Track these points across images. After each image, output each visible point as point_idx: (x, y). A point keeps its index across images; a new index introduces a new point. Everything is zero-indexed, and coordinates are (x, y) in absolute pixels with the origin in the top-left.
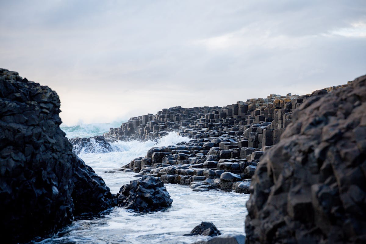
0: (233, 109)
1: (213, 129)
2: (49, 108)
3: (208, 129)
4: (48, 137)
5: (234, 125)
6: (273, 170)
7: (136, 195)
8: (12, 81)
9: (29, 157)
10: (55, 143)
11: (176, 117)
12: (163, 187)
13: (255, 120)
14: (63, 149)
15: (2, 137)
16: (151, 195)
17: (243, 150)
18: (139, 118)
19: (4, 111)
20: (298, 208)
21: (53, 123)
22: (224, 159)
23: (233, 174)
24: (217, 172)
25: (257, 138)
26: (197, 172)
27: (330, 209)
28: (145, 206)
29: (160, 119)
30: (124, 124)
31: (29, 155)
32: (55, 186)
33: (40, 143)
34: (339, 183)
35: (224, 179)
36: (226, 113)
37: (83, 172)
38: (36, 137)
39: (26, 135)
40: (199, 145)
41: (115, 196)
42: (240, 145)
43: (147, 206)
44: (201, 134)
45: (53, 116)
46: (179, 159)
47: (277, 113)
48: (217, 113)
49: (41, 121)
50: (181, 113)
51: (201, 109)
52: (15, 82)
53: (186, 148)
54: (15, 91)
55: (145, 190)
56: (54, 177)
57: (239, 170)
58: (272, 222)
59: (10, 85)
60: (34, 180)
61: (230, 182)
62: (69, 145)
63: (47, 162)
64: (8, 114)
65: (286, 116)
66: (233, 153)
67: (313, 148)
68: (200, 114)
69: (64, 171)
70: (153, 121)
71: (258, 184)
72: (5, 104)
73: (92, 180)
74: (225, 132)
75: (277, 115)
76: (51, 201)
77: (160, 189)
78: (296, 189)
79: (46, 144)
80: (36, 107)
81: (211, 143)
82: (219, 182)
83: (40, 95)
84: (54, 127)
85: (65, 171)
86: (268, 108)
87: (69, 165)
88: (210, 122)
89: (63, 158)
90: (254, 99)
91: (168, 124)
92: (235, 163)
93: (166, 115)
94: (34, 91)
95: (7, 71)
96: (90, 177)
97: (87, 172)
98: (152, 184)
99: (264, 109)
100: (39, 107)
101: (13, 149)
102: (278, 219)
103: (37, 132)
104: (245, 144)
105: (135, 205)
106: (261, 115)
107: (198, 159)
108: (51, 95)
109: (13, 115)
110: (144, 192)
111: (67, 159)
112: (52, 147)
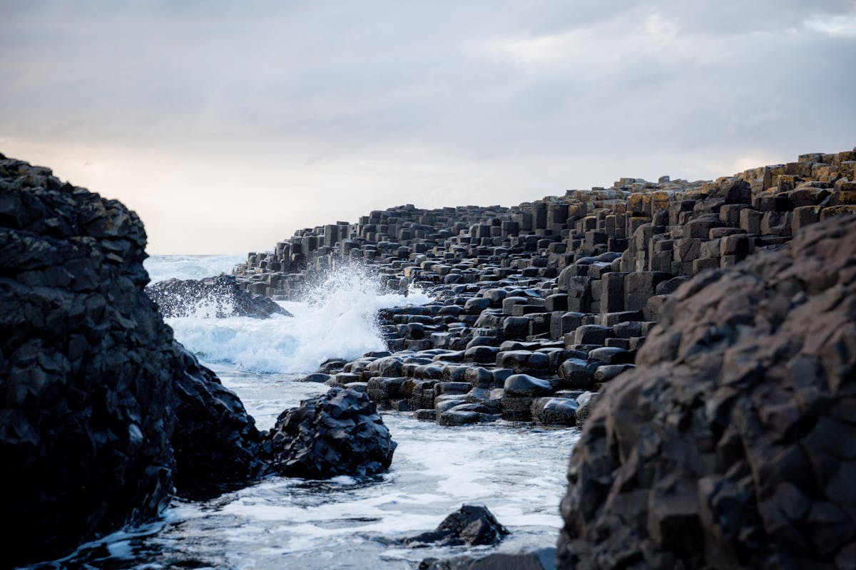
0: (535, 214)
1: (487, 262)
2: (123, 251)
3: (476, 260)
4: (119, 316)
5: (535, 253)
6: (619, 438)
7: (313, 433)
8: (37, 190)
9: (77, 363)
10: (136, 327)
11: (402, 230)
12: (374, 415)
13: (585, 241)
14: (154, 341)
15: (19, 320)
16: (347, 434)
17: (557, 317)
18: (315, 232)
19: (22, 260)
20: (669, 525)
21: (131, 284)
22: (514, 342)
23: (533, 378)
24: (497, 373)
25: (589, 289)
26: (451, 371)
27: (737, 533)
28: (335, 460)
29: (365, 236)
30: (283, 245)
31: (79, 357)
32: (135, 423)
33: (102, 330)
34: (755, 476)
35: (512, 389)
36: (517, 223)
37: (194, 382)
38: (92, 318)
39: (70, 315)
40: (456, 304)
41: (267, 435)
42: (550, 306)
43: (338, 460)
44: (459, 272)
45: (129, 267)
46: (409, 335)
47: (635, 234)
48: (497, 222)
49: (105, 279)
50: (413, 221)
51: (461, 213)
52: (45, 193)
53: (427, 309)
54: (45, 213)
55: (334, 422)
56: (134, 404)
57: (547, 370)
58: (615, 552)
59: (34, 200)
60: (88, 412)
61: (526, 398)
62: (165, 330)
63: (117, 372)
64: (30, 267)
65: (654, 243)
66: (535, 324)
67: (703, 399)
68: (458, 225)
69: (155, 390)
70: (349, 240)
71: (585, 464)
72: (24, 244)
73: (214, 401)
74: (516, 268)
75: (635, 237)
76: (127, 458)
77: (367, 419)
78: (667, 482)
79: (116, 333)
80: (94, 249)
81: (485, 300)
82: (500, 397)
83: (100, 221)
84: (133, 293)
85: (157, 391)
86: (614, 214)
87: (165, 375)
88: (482, 243)
89: (151, 360)
90: (583, 192)
91: (384, 247)
92: (537, 353)
93: (379, 226)
94: (88, 213)
95: (27, 167)
96: (210, 393)
97: (202, 382)
98: (350, 408)
99: (607, 217)
100: (99, 251)
101: (43, 346)
102: (627, 547)
103: (95, 307)
104: (561, 304)
105: (312, 458)
106: (598, 230)
107: (452, 336)
108: (126, 222)
109: (43, 268)
110: (333, 428)
111: (160, 361)
112: (128, 338)
